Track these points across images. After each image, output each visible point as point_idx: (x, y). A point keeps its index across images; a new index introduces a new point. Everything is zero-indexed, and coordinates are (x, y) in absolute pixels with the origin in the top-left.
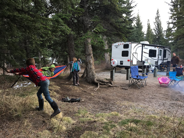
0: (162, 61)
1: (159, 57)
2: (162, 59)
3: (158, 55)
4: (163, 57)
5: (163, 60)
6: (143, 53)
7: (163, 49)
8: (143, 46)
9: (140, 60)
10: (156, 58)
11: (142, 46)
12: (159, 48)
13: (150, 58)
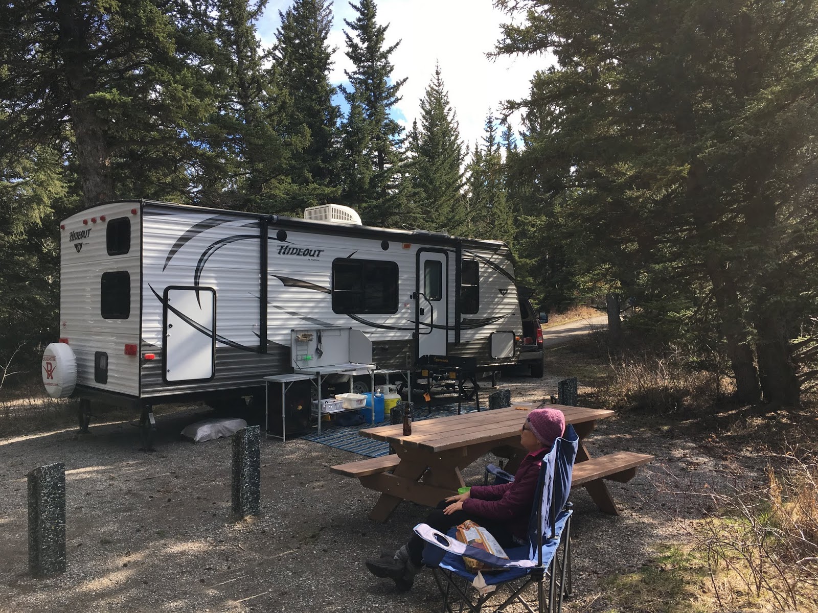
0: (452, 333)
1: (419, 312)
2: (452, 322)
3: (415, 296)
4: (452, 306)
5: (459, 327)
6: (272, 282)
7: (452, 256)
8: (272, 233)
9: (254, 341)
10: (402, 317)
11: (256, 231)
12: (415, 248)
13: (343, 320)
